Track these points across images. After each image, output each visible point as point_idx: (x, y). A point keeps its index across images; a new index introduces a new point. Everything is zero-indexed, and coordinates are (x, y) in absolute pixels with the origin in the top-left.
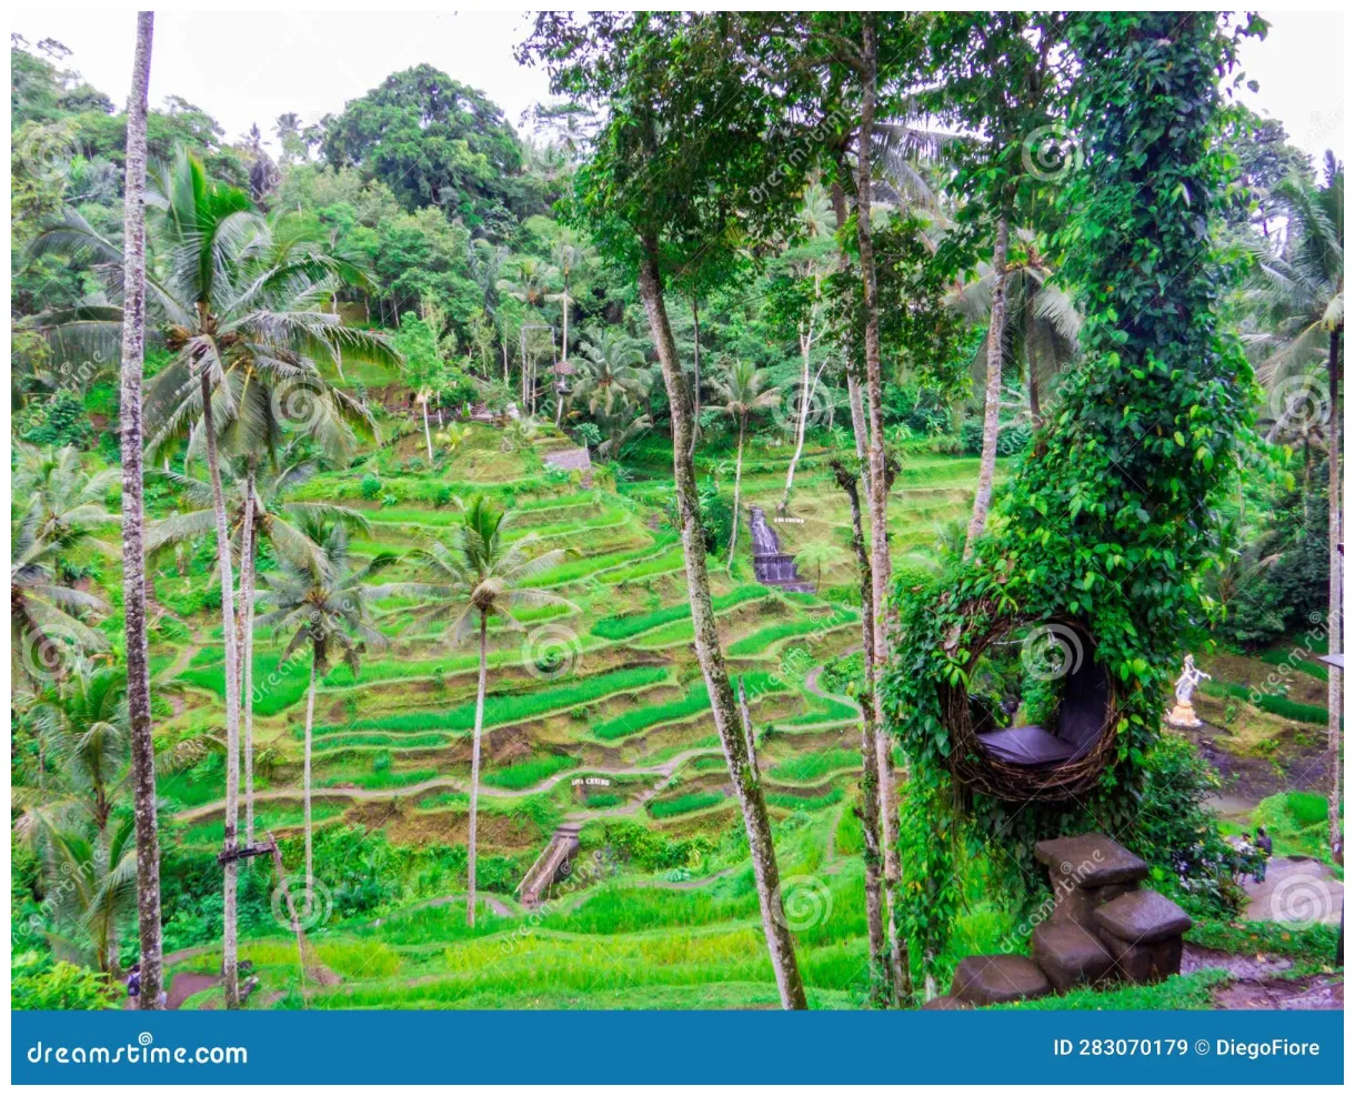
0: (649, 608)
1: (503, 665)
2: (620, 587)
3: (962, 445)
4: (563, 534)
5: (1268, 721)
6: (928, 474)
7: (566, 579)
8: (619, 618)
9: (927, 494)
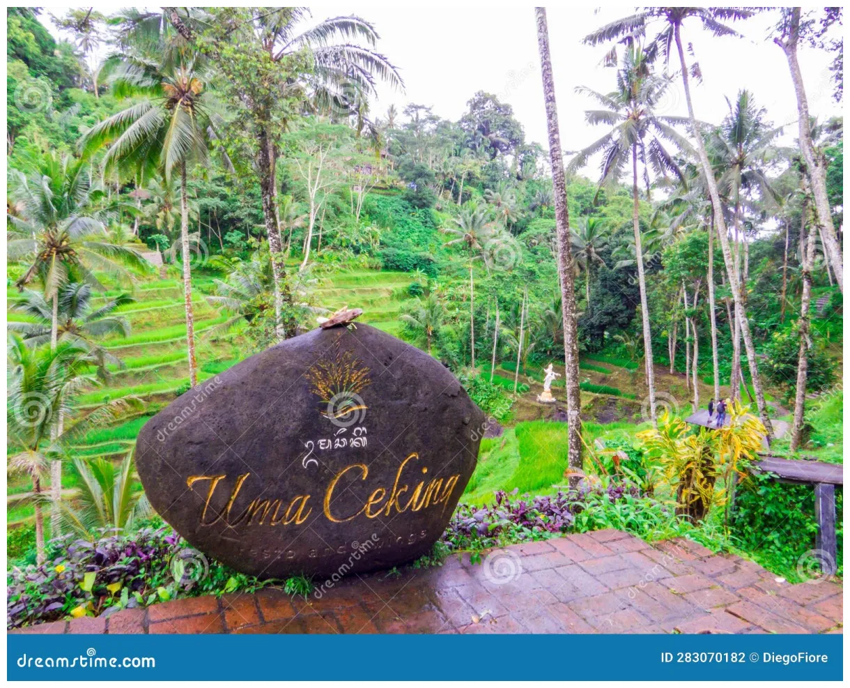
0: (234, 356)
1: (152, 393)
2: (214, 341)
3: (382, 264)
4: (165, 307)
5: (587, 396)
6: (367, 279)
7: (177, 336)
8: (217, 362)
9: (368, 291)
